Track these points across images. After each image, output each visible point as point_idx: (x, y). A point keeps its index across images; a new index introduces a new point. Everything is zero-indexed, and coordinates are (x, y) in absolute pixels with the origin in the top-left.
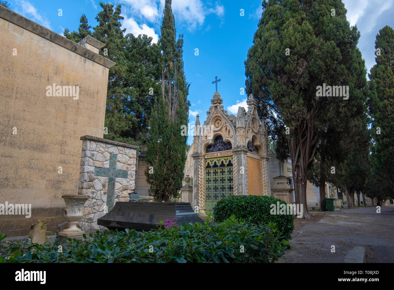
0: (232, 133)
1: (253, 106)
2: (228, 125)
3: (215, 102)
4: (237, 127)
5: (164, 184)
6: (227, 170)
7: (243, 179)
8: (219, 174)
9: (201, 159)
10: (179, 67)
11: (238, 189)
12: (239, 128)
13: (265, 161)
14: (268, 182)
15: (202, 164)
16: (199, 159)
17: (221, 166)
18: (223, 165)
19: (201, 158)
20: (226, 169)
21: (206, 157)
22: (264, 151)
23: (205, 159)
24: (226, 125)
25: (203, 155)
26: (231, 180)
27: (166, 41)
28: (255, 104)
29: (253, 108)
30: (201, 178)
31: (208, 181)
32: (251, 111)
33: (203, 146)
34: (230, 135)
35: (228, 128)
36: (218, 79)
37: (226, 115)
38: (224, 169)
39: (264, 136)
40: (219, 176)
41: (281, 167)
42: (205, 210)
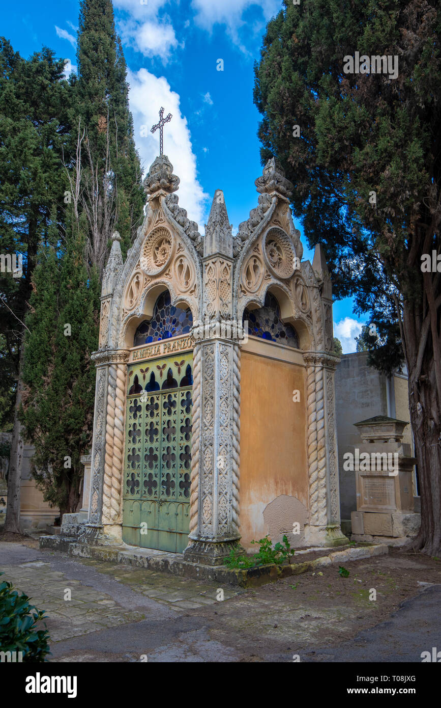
0: (194, 279)
1: (274, 193)
2: (185, 252)
3: (153, 186)
4: (205, 255)
5: (67, 443)
6: (181, 398)
7: (216, 425)
8: (162, 410)
9: (116, 364)
10: (122, 130)
11: (201, 461)
12: (210, 257)
13: (318, 369)
14: (331, 436)
15: (119, 383)
16: (109, 365)
17: (165, 386)
18: (170, 382)
19: (115, 362)
20: (178, 396)
21: (131, 361)
22: (318, 338)
23: (129, 366)
24: (181, 253)
25: (119, 352)
26: (187, 429)
27: (88, 60)
28: (282, 187)
29: (274, 199)
30: (114, 427)
31: (133, 433)
32: (264, 210)
33: (122, 327)
34: (191, 283)
35: (185, 263)
36: (165, 116)
37: (181, 220)
38: (172, 394)
39: (316, 291)
40: (161, 417)
41: (387, 391)
42: (121, 525)
